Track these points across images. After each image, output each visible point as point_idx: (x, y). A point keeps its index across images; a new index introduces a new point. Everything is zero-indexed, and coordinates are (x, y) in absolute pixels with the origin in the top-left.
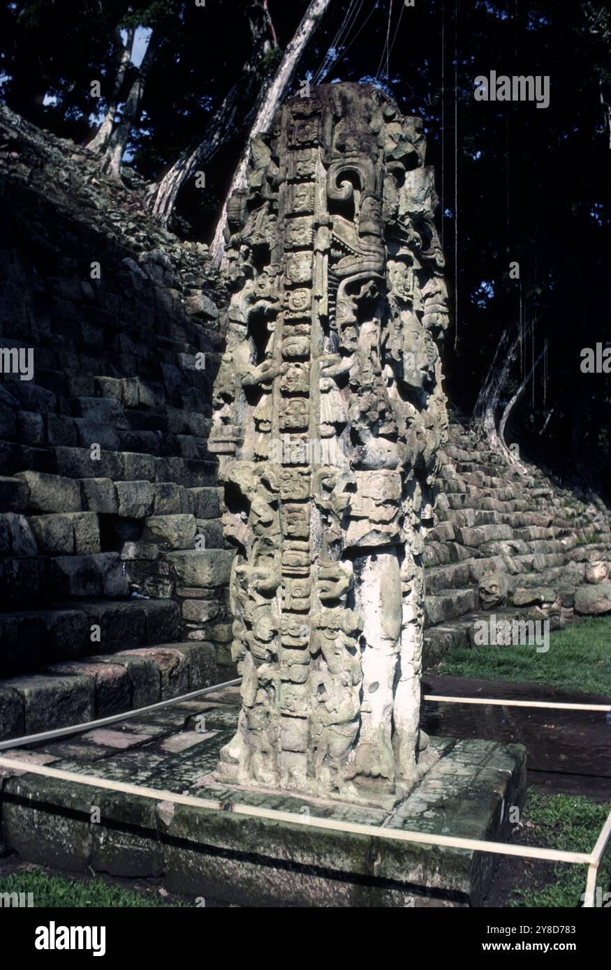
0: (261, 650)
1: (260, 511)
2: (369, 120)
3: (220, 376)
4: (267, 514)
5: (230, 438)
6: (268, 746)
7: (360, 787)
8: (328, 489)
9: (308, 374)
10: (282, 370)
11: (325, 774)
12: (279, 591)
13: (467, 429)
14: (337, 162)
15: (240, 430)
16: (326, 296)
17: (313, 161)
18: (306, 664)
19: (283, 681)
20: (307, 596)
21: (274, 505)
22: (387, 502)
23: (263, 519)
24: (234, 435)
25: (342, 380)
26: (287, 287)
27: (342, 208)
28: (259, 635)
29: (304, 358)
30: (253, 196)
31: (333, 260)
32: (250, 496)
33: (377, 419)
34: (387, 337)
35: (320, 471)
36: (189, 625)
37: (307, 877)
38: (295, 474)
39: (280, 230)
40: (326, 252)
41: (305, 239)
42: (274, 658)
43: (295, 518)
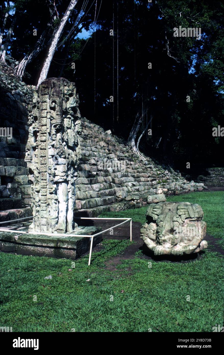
0: (37, 204)
1: (36, 174)
2: (60, 87)
3: (27, 145)
4: (37, 175)
5: (29, 158)
6: (38, 225)
7: (58, 232)
8: (50, 169)
9: (46, 145)
10: (40, 144)
11: (50, 230)
12: (40, 191)
13: (126, 145)
14: (51, 99)
15: (31, 157)
16: (49, 128)
17: (47, 98)
18: (46, 206)
19: (41, 210)
20: (46, 192)
21: (39, 173)
22: (63, 172)
23: (37, 176)
24: (30, 158)
25: (53, 146)
26: (41, 126)
27: (53, 109)
28: (36, 201)
29: (45, 141)
30: (34, 105)
31: (51, 120)
32: (34, 171)
33: (61, 154)
34: (64, 136)
35: (49, 166)
36: (26, 205)
37: (45, 248)
38: (43, 166)
39: (39, 113)
40: (49, 118)
41: (45, 115)
42: (40, 206)
43: (43, 176)
